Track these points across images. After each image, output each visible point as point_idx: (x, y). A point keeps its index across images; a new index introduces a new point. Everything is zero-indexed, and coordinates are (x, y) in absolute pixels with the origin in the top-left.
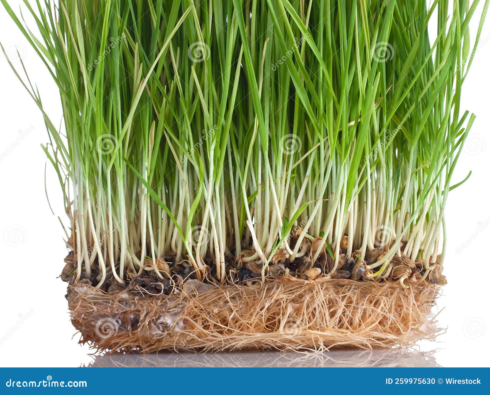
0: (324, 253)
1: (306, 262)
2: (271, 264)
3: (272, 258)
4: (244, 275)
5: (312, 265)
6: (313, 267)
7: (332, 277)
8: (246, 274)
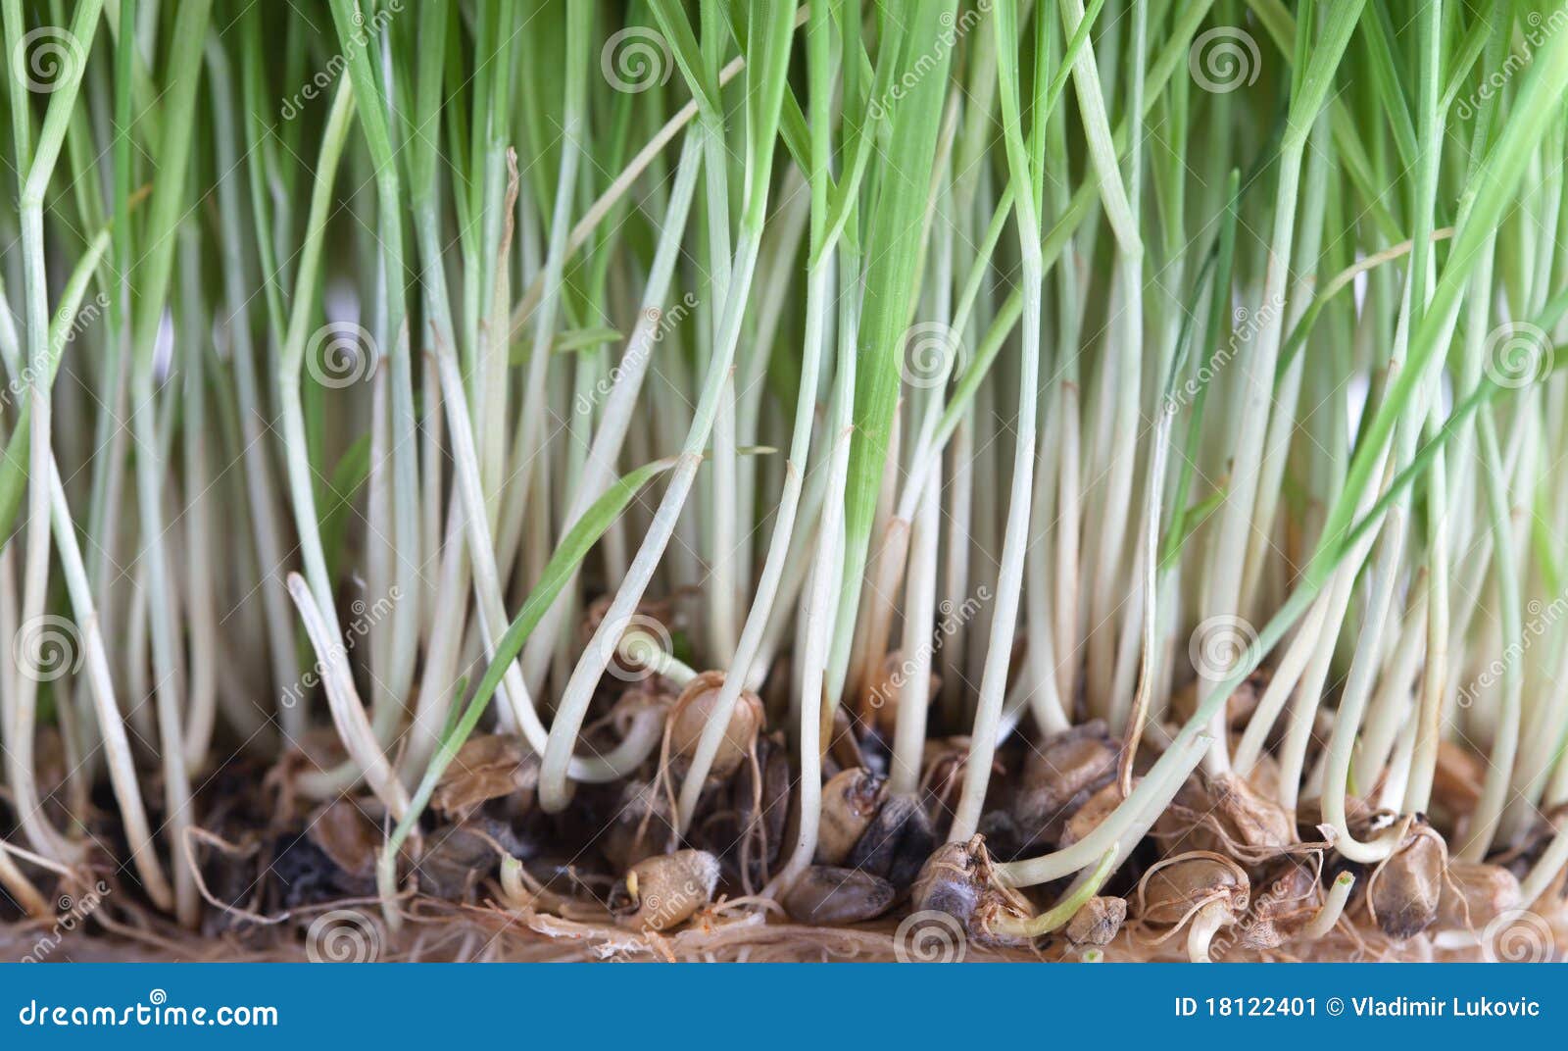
0: (746, 762)
1: (637, 820)
2: (431, 820)
3: (437, 789)
4: (293, 879)
5: (677, 832)
6: (682, 846)
7: (792, 911)
8: (306, 870)
